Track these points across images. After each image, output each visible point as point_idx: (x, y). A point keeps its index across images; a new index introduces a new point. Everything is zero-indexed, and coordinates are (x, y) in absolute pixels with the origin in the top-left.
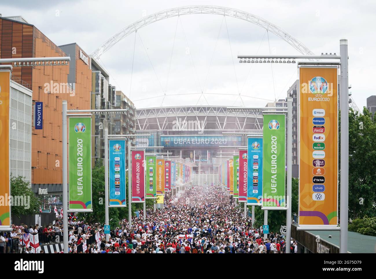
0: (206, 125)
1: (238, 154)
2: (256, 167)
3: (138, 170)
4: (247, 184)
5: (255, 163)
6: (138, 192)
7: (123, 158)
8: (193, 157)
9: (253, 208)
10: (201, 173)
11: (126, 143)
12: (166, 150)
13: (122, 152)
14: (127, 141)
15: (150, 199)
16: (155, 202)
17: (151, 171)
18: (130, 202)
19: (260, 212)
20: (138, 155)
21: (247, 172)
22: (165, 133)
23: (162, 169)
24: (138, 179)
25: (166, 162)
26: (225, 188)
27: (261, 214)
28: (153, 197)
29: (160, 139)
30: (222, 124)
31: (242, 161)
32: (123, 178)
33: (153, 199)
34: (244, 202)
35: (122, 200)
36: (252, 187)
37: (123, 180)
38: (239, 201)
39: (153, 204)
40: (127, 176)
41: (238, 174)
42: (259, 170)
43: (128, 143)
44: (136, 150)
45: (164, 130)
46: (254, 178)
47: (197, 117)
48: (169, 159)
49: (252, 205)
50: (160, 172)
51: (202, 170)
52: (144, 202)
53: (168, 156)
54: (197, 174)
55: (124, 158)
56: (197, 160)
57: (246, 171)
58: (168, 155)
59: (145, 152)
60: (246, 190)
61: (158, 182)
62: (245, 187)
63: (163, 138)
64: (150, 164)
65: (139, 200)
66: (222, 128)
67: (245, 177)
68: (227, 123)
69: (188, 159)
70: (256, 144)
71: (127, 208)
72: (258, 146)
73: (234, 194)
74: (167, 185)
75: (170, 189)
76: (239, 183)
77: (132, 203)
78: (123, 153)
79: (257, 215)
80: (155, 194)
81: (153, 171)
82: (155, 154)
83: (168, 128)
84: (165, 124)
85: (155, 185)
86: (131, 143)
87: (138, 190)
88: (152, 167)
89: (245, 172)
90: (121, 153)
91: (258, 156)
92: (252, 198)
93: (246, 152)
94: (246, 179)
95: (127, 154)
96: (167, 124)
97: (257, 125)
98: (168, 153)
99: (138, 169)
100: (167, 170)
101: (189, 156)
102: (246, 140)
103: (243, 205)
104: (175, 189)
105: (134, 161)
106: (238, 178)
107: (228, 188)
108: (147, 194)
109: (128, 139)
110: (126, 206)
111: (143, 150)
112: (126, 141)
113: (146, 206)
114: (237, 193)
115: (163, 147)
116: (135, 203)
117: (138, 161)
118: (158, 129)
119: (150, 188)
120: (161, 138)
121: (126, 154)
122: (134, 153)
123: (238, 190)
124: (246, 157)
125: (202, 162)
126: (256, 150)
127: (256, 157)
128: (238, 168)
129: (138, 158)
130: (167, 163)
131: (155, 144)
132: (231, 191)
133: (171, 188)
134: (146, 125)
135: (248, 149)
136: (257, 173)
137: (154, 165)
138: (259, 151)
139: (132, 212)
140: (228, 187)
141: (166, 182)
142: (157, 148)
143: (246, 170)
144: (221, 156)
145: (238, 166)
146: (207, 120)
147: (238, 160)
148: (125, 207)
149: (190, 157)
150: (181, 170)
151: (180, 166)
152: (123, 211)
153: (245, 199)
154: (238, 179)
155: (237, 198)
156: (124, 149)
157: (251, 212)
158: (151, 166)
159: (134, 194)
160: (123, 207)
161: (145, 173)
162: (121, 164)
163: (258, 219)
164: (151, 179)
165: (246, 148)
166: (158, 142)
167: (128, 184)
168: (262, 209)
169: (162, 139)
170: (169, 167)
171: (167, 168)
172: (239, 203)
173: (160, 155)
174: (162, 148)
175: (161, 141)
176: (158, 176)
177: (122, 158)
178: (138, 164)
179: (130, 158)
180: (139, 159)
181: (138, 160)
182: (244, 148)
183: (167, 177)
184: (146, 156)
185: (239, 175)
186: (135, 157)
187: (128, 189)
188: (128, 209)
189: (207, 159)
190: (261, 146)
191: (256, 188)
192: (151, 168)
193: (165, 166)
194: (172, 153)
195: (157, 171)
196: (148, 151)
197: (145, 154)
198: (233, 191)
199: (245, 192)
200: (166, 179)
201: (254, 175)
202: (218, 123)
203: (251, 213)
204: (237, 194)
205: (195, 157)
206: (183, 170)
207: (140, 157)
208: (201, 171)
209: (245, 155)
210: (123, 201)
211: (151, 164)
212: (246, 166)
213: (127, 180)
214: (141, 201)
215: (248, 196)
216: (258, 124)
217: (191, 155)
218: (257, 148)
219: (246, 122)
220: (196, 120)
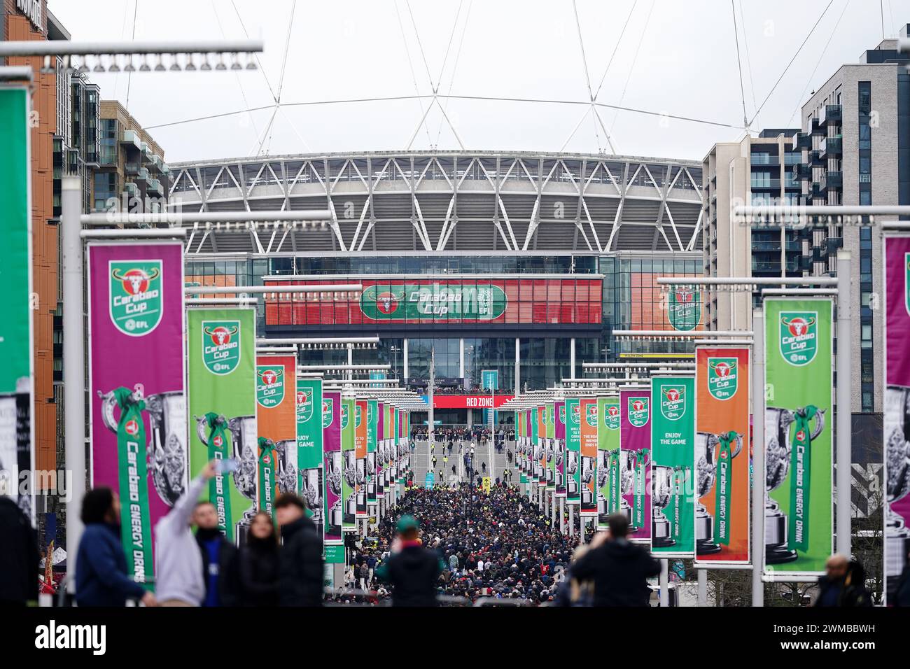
0: (452, 233)
22: (283, 265)
30: (521, 229)
45: (278, 254)
47: (416, 201)
66: (521, 247)
68: (541, 225)
83: (294, 245)
96: (289, 228)
97: (669, 230)
102: (624, 295)
118: (251, 248)
146: (459, 212)
202: (503, 224)
216: (674, 226)
219: (623, 218)
220: (410, 213)
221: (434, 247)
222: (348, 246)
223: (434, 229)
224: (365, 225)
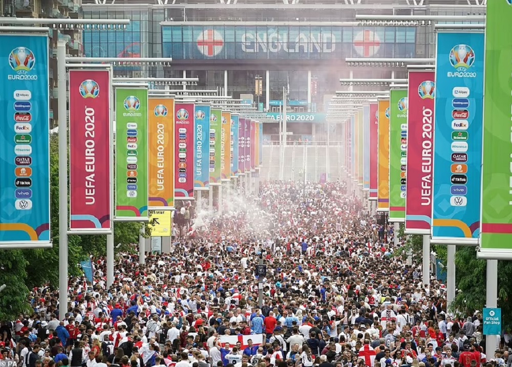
1: (405, 82)
2: (462, 124)
3: (90, 130)
4: (431, 179)
5: (460, 112)
6: (91, 200)
7: (40, 92)
8: (264, 93)
9: (452, 253)
10: (288, 144)
11: (51, 46)
12: (180, 68)
13: (38, 73)
14: (54, 40)
15: (127, 222)
16: (143, 231)
17: (132, 135)
18: (65, 230)
19: (474, 266)
20: (89, 85)
21: (431, 140)
22: (176, 14)
23: (166, 130)
24: (92, 160)
25: (179, 106)
26: (365, 189)
27: (476, 271)
28: (138, 215)
29: (159, 35)
31: (418, 105)
32: (41, 157)
33: (138, 222)
34: (421, 235)
35: (39, 225)
36: (447, 187)
37: (41, 162)
38: (408, 231)
39: (138, 240)
40: (55, 150)
41: (404, 146)
42: (472, 135)
43: (59, 45)
44: (84, 68)
45: (173, 6)
46: (454, 159)
48: (188, 99)
49: (447, 244)
50: (161, 138)
51: (291, 133)
52: (109, 230)
53: (185, 90)
54: (275, 143)
55: (44, 94)
56: (275, 103)
57: (430, 137)
58: (185, 87)
59: (111, 74)
60: (430, 197)
61: (154, 170)
62: (426, 187)
63: (170, 32)
64: (127, 112)
65: (91, 225)
67: (427, 155)
69: (247, 99)
70: (462, 51)
71: (55, 250)
72: (470, 58)
73: (392, 209)
74: (182, 180)
75: (190, 191)
76: (406, 174)
77: (70, 237)
78: (42, 76)
79: (464, 274)
80: (145, 208)
81: (139, 135)
82: (143, 81)
85: (145, 178)
86: (67, 45)
87: (90, 194)
88: (135, 124)
89: (427, 139)
90: (34, 77)
91: (467, 89)
92: (448, 222)
93: (429, 76)
94: (428, 161)
95: (54, 79)
98: (185, 78)
99: (91, 127)
100: (183, 131)
101: (250, 90)
102: (432, 38)
103: (418, 241)
104: (208, 192)
105: (77, 104)
106: (403, 159)
107: (374, 191)
108: (118, 208)
109: (55, 32)
110: (51, 245)
111: (105, 68)
112: (50, 38)
113: (115, 245)
114: (400, 205)
115: (171, 59)
116: (80, 235)
117: (90, 102)
119: (129, 189)
120: (164, 32)
121: (51, 79)
122: (77, 77)
123: (403, 195)
124: (431, 92)
125: (292, 107)
126: (463, 70)
127: (461, 92)
128: (405, 127)
129: (89, 94)
130: (182, 111)
131: (145, 48)
132: (380, 200)
133: (195, 188)
135: (435, 66)
136: (465, 144)
137: (139, 114)
138: (473, 75)
139: (70, 262)
140: (373, 184)
141: (179, 171)
142: (150, 63)
143: (429, 133)
144: (351, 89)
145: (404, 121)
147: (406, 101)
148: (48, 249)
149: (253, 93)
150: (227, 133)
151: (223, 119)
152: (41, 261)
153: (426, 226)
154: (404, 161)
155: (402, 220)
156: (44, 62)
157: (445, 264)
158: (131, 120)
159: (77, 205)
160: (40, 248)
161: (112, 143)
162: (34, 110)
163: (467, 288)
164: (132, 160)
165: (432, 61)
166: (152, 44)
167: (58, 175)
168: (479, 255)
169: (167, 36)
170: (187, 123)
171: (183, 126)
172: (408, 238)
173: (162, 85)
174: (166, 64)
175: (164, 41)
176: (155, 152)
177: (37, 94)
178: (89, 113)
179: (63, 94)
180: (94, 96)
181: (90, 98)
182: (425, 64)
183: (182, 155)
184: (114, 86)
185: (406, 150)
186: (81, 89)
187: (58, 190)
188: (58, 254)
189: (306, 100)
190: (480, 57)
191: (462, 190)
192: (132, 126)
193: (176, 119)
194: (197, 79)
195: (151, 134)
196: (121, 71)
197: (112, 81)
198: (387, 200)
199: (427, 201)
200: (178, 160)
201: (455, 150)
203: (445, 269)
204: (402, 209)
205: (271, 92)
206: (232, 133)
207: (96, 90)
208: (288, 137)
209: (427, 85)
210: (40, 230)
211: (133, 113)
212: (430, 122)
213: (54, 162)
214: (98, 230)
215: (437, 215)
217: (258, 85)
218: (465, 65)
221: (290, 3)
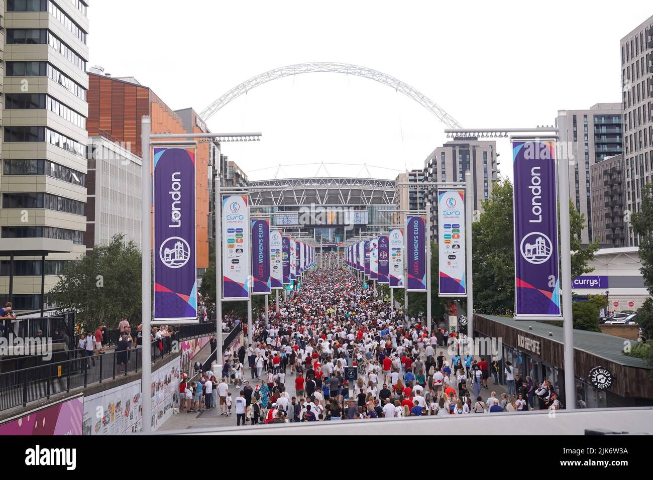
0: (327, 200)
8: (313, 236)
22: (281, 208)
30: (346, 198)
45: (280, 205)
47: (317, 191)
68: (351, 197)
83: (284, 203)
84: (281, 198)
96: (283, 198)
97: (386, 199)
118: (273, 204)
134: (259, 200)
146: (329, 194)
166: (273, 219)
175: (277, 218)
202: (341, 197)
205: (316, 236)
216: (387, 197)
219: (374, 195)
220: (315, 194)
221: (322, 203)
222: (299, 203)
223: (322, 198)
224: (304, 197)
